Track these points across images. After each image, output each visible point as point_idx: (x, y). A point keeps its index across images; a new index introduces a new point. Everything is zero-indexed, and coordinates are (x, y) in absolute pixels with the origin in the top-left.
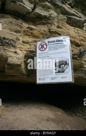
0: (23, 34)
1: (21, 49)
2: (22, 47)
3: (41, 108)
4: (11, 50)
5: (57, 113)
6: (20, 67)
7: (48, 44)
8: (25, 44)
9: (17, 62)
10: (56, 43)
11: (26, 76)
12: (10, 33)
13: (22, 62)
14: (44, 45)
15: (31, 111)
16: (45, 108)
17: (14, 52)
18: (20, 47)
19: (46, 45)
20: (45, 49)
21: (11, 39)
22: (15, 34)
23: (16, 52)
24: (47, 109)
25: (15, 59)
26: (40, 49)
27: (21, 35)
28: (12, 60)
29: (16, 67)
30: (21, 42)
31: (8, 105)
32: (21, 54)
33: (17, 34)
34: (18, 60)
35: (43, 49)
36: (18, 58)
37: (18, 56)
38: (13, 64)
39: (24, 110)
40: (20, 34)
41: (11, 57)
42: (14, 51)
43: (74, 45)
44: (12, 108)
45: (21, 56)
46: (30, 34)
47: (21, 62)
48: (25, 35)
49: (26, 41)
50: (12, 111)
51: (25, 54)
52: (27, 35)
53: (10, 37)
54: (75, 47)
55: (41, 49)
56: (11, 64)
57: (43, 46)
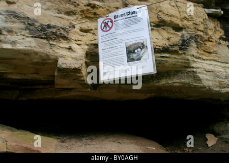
0: (80, 17)
1: (79, 43)
2: (80, 38)
3: (120, 142)
4: (62, 45)
5: (149, 147)
6: (79, 73)
7: (114, 20)
8: (85, 34)
9: (73, 65)
10: (126, 16)
11: (91, 88)
12: (57, 17)
13: (82, 65)
14: (108, 21)
15: (103, 146)
16: (126, 141)
17: (67, 48)
18: (77, 39)
19: (112, 22)
20: (110, 28)
21: (60, 26)
22: (66, 17)
23: (70, 49)
24: (132, 143)
25: (70, 59)
26: (102, 30)
27: (77, 18)
28: (66, 61)
29: (72, 74)
30: (78, 30)
31: (65, 138)
32: (80, 51)
33: (70, 18)
34: (75, 61)
35: (108, 28)
36: (75, 59)
37: (74, 55)
38: (66, 68)
39: (91, 146)
40: (75, 17)
41: (62, 56)
42: (67, 46)
43: (171, 29)
44: (71, 143)
45: (79, 55)
46: (93, 16)
47: (80, 65)
48: (83, 17)
49: (87, 28)
50: (71, 147)
51: (86, 50)
52: (86, 17)
53: (59, 24)
54: (174, 32)
55: (105, 29)
56: (64, 68)
57: (107, 24)
